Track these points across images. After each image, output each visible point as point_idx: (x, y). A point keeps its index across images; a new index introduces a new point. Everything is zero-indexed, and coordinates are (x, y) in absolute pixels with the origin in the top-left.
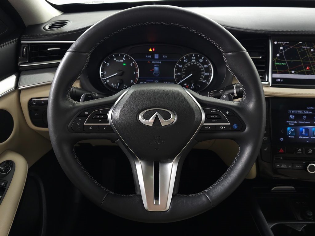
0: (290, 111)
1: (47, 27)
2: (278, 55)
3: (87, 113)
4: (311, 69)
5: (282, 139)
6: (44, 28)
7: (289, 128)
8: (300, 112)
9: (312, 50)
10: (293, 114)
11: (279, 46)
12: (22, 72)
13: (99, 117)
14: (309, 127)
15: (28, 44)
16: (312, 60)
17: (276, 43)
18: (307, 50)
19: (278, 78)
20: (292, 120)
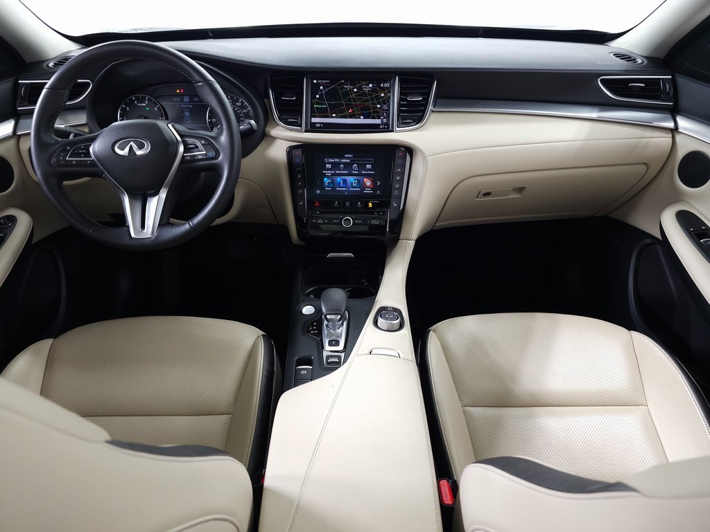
0: (326, 160)
1: (51, 65)
2: (318, 96)
3: (68, 148)
4: (354, 111)
5: (318, 192)
6: (47, 66)
7: (325, 179)
8: (337, 160)
9: (355, 90)
10: (329, 164)
11: (318, 85)
12: (22, 117)
13: (80, 151)
14: (347, 178)
15: (27, 84)
16: (355, 101)
17: (315, 81)
18: (350, 90)
19: (318, 123)
20: (328, 169)
